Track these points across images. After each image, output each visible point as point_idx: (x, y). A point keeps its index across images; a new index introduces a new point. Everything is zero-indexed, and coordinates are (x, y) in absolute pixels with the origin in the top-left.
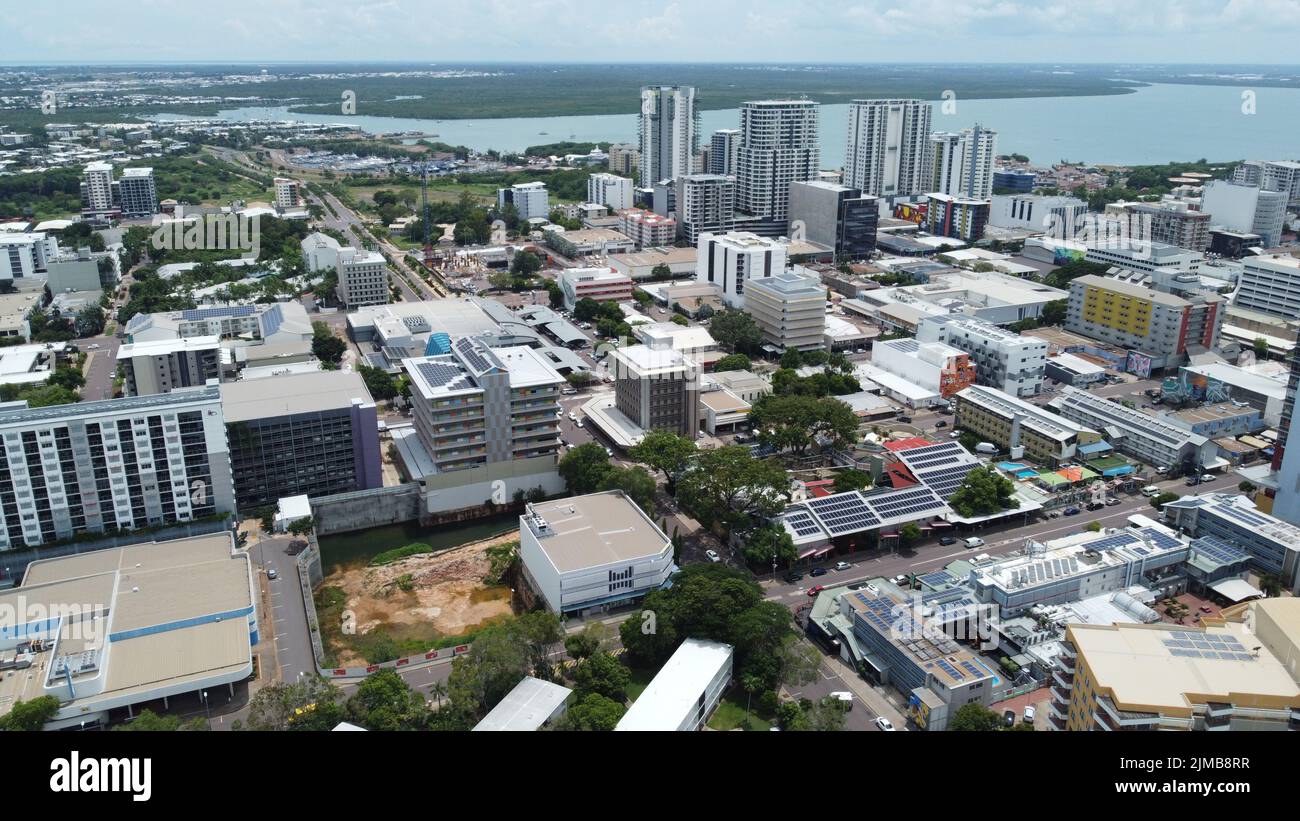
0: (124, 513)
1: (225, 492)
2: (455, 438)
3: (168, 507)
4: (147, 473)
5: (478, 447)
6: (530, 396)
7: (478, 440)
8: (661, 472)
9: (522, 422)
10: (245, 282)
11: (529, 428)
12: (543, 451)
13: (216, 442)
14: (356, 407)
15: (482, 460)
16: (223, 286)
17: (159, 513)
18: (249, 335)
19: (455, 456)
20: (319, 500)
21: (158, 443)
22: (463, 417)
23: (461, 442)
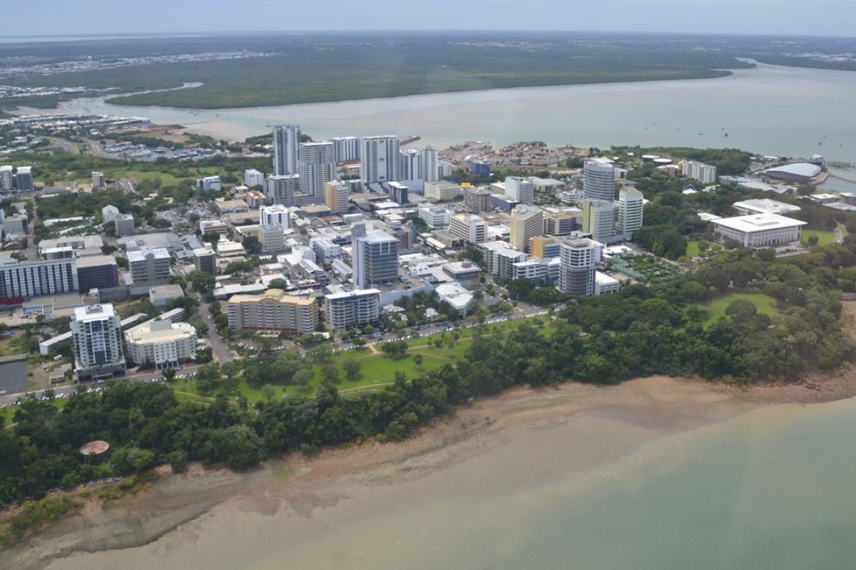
0: (52, 290)
1: (76, 285)
2: (138, 273)
3: (63, 288)
4: (58, 277)
5: (145, 276)
6: (160, 261)
7: (145, 274)
9: (158, 269)
10: (79, 227)
11: (161, 271)
12: (165, 278)
13: (74, 272)
14: (111, 265)
15: (146, 280)
16: (71, 229)
17: (60, 289)
18: (81, 247)
19: (139, 278)
20: (104, 290)
21: (61, 271)
22: (141, 267)
23: (140, 274)
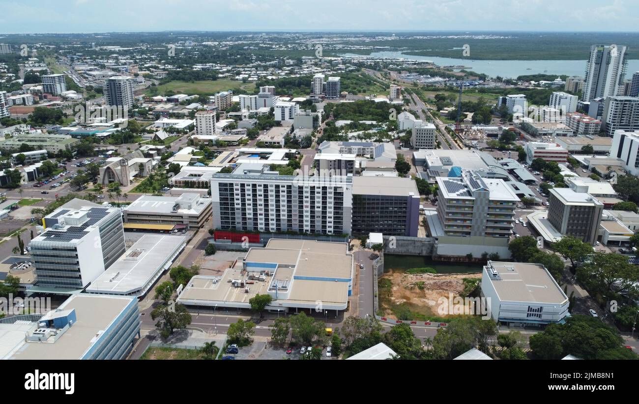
0: (307, 226)
1: (347, 225)
2: (456, 220)
3: (324, 227)
4: (318, 211)
5: (467, 227)
6: (499, 205)
7: (468, 223)
8: (569, 260)
9: (493, 218)
10: (371, 131)
11: (496, 222)
12: (502, 235)
13: (348, 203)
14: (411, 196)
15: (469, 233)
16: (361, 132)
17: (320, 228)
18: (369, 156)
19: (455, 229)
20: (387, 237)
21: (324, 198)
22: (462, 211)
23: (459, 223)
